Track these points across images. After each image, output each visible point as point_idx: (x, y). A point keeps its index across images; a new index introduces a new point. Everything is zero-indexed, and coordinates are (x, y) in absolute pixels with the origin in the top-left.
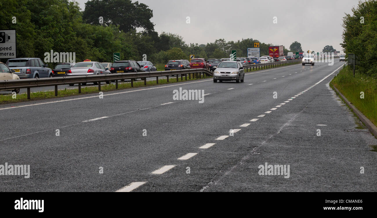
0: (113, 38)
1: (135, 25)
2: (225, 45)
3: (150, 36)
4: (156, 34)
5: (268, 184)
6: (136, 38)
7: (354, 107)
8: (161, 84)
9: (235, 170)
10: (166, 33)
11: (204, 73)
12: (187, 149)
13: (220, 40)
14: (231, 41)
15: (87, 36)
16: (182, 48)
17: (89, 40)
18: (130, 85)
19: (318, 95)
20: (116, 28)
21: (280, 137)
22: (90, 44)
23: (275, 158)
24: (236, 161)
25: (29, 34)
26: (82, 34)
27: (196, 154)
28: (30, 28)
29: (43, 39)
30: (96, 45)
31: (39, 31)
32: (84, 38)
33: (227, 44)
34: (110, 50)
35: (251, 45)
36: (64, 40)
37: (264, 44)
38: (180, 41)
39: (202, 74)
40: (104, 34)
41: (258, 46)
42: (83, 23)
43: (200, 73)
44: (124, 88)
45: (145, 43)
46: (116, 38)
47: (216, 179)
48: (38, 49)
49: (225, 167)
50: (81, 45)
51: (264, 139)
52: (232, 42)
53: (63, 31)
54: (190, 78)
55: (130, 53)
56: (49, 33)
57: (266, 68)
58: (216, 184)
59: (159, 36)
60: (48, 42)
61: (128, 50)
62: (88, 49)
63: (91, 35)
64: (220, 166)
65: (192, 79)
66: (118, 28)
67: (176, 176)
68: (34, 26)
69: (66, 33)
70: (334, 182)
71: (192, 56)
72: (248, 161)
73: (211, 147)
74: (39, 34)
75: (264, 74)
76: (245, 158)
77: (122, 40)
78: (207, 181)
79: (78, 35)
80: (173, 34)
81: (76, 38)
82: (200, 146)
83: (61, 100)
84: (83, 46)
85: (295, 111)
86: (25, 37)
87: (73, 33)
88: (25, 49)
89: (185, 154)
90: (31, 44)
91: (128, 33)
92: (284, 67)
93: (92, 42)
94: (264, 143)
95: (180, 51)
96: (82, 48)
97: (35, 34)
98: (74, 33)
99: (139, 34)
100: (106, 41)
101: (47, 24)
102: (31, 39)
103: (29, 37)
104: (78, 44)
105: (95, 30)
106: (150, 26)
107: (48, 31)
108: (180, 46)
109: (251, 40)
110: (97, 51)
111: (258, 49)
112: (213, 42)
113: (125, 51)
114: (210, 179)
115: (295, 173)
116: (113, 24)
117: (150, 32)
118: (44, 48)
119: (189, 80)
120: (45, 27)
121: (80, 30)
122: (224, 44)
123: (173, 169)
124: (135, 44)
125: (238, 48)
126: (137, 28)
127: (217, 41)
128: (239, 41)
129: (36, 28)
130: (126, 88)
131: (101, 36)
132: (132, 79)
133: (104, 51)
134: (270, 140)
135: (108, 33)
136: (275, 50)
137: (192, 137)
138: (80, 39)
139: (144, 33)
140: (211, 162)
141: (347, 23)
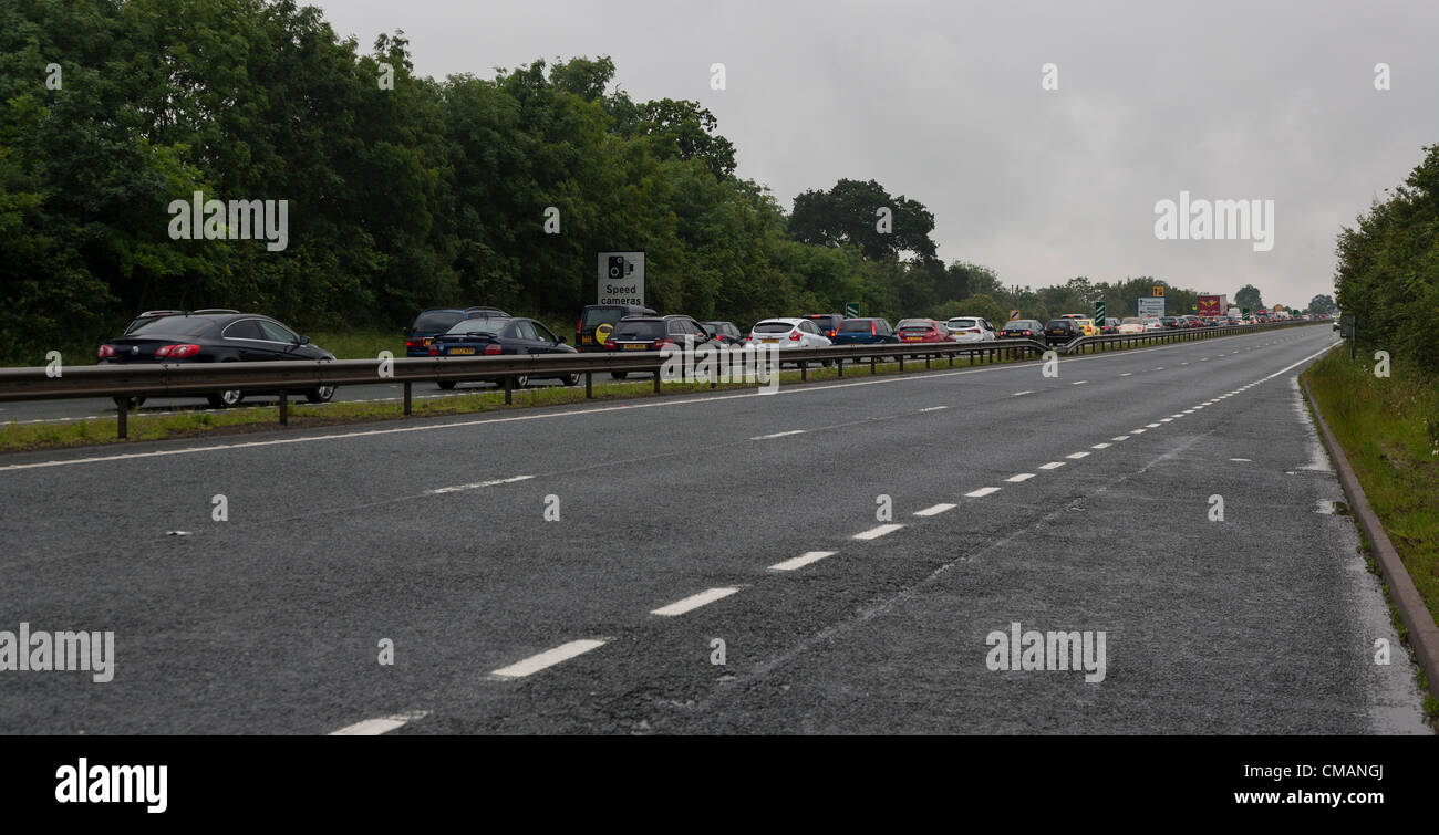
0: (846, 272)
1: (896, 245)
2: (1089, 290)
3: (925, 269)
4: (941, 264)
5: (1073, 564)
6: (897, 272)
7: (1325, 427)
8: (934, 370)
9: (1020, 537)
10: (962, 263)
11: (1030, 349)
12: (941, 498)
13: (1079, 279)
14: (1101, 282)
15: (793, 267)
16: (994, 296)
17: (797, 276)
18: (869, 370)
19: (1263, 401)
20: (855, 250)
21: (1141, 481)
22: (797, 284)
23: (1109, 520)
24: (1028, 522)
25: (672, 261)
26: (781, 264)
27: (954, 506)
28: (675, 250)
29: (701, 272)
30: (810, 286)
31: (694, 254)
32: (786, 270)
33: (1093, 289)
34: (839, 297)
35: (1147, 290)
36: (743, 275)
37: (1175, 289)
38: (992, 279)
39: (1026, 352)
40: (828, 264)
41: (1160, 294)
42: (787, 239)
43: (1022, 348)
44: (856, 376)
45: (914, 283)
46: (853, 272)
47: (975, 553)
48: (690, 292)
49: (1000, 532)
50: (780, 284)
51: (1103, 483)
52: (1105, 285)
53: (743, 256)
54: (999, 359)
55: (881, 304)
56: (714, 259)
57: (1171, 340)
58: (971, 560)
59: (947, 268)
60: (712, 278)
61: (878, 298)
62: (794, 293)
63: (802, 266)
64: (991, 529)
65: (1003, 360)
66: (859, 250)
67: (898, 544)
68: (683, 245)
69: (750, 260)
70: (1209, 567)
71: (1014, 312)
72: (1052, 523)
73: (990, 494)
74: (693, 260)
75: (1162, 353)
76: (1051, 516)
77: (864, 275)
78: (955, 556)
79: (773, 265)
80: (977, 265)
81: (768, 271)
82: (968, 491)
83: (720, 395)
84: (783, 288)
85: (1197, 431)
86: (664, 267)
87: (763, 261)
88: (663, 290)
89: (933, 505)
90: (677, 282)
91: (881, 262)
92: (1211, 341)
93: (802, 279)
94: (1102, 489)
95: (990, 302)
96: (781, 292)
97: (684, 260)
98: (766, 262)
99: (904, 263)
100: (832, 277)
101: (710, 241)
102: (676, 272)
103: (672, 267)
104: (773, 283)
105: (809, 254)
106: (928, 248)
107: (712, 256)
108: (991, 290)
109: (1150, 280)
110: (810, 298)
111: (1162, 301)
112: (1064, 284)
113: (871, 299)
114: (961, 553)
115: (1137, 548)
116: (849, 243)
117: (928, 260)
118: (702, 290)
119: (996, 364)
120: (705, 247)
121: (779, 255)
122: (1086, 288)
123: (897, 531)
124: (895, 284)
125: (1117, 296)
126: (900, 252)
127: (1071, 281)
128: (1120, 283)
129: (687, 249)
130: (859, 377)
131: (820, 267)
132: (873, 357)
133: (827, 299)
134: (1118, 485)
135: (837, 261)
136: (1212, 302)
137: (959, 474)
138: (777, 273)
139: (916, 264)
140: (977, 522)
141: (1345, 247)
